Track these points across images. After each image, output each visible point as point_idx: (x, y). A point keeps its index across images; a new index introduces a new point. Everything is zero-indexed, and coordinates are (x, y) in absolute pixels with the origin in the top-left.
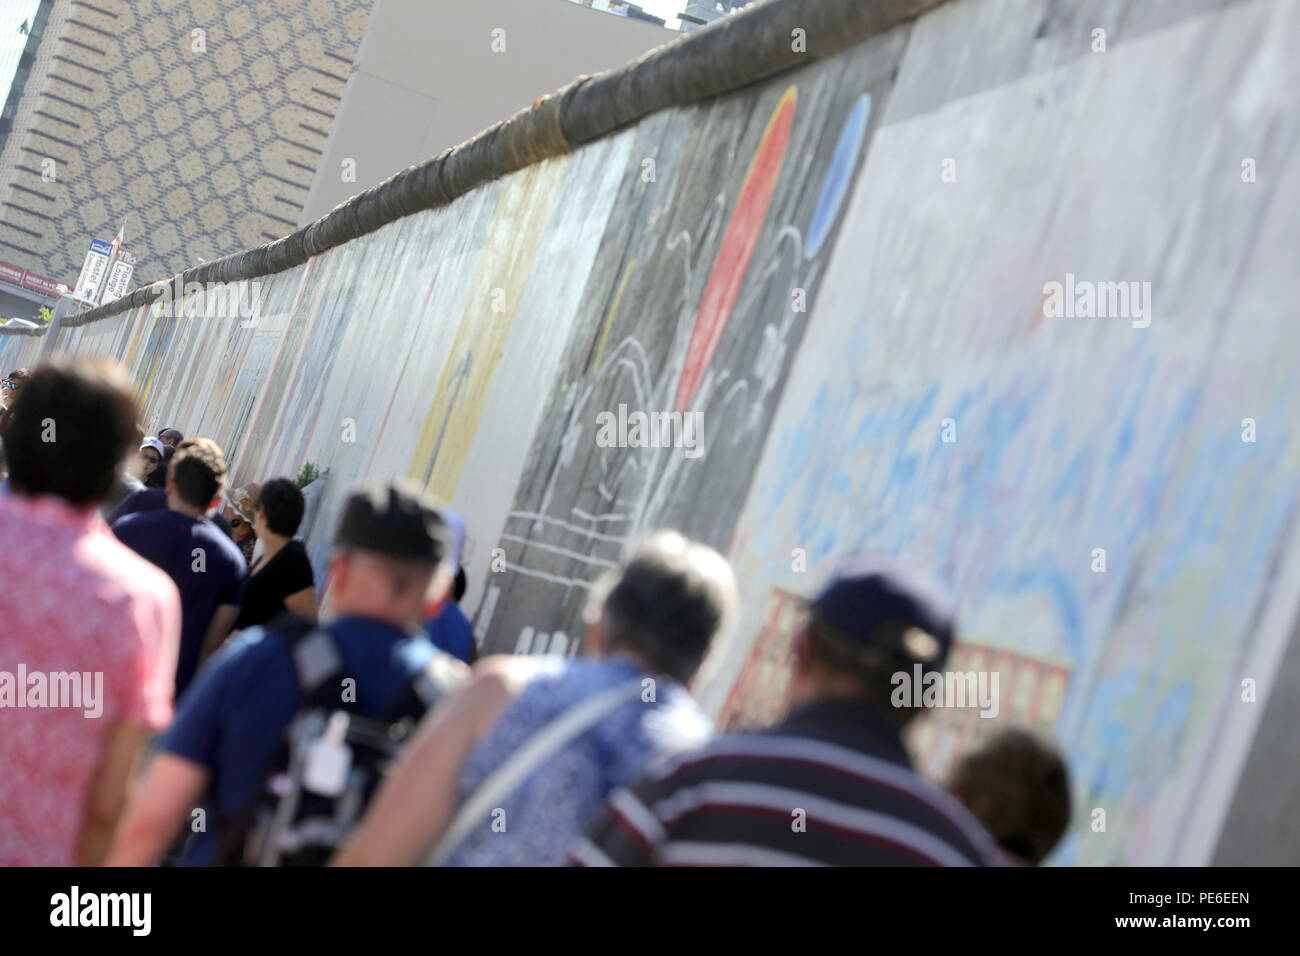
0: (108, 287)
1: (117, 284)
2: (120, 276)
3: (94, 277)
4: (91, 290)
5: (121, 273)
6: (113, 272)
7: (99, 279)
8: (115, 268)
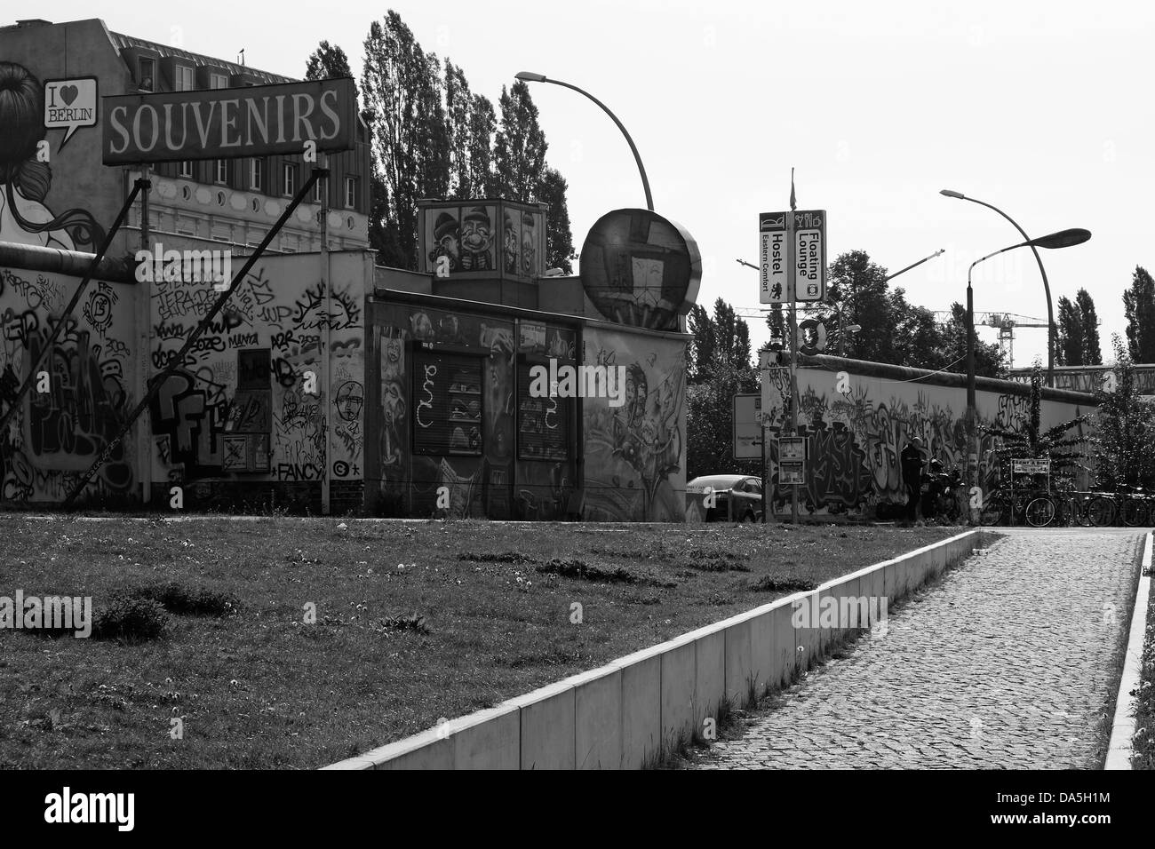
0: (798, 270)
1: (808, 262)
2: (808, 251)
3: (776, 266)
4: (778, 285)
5: (808, 246)
6: (798, 248)
7: (783, 265)
8: (798, 241)
